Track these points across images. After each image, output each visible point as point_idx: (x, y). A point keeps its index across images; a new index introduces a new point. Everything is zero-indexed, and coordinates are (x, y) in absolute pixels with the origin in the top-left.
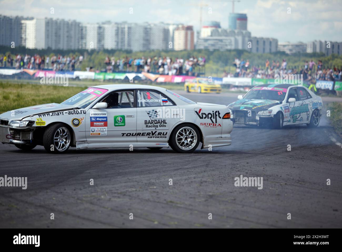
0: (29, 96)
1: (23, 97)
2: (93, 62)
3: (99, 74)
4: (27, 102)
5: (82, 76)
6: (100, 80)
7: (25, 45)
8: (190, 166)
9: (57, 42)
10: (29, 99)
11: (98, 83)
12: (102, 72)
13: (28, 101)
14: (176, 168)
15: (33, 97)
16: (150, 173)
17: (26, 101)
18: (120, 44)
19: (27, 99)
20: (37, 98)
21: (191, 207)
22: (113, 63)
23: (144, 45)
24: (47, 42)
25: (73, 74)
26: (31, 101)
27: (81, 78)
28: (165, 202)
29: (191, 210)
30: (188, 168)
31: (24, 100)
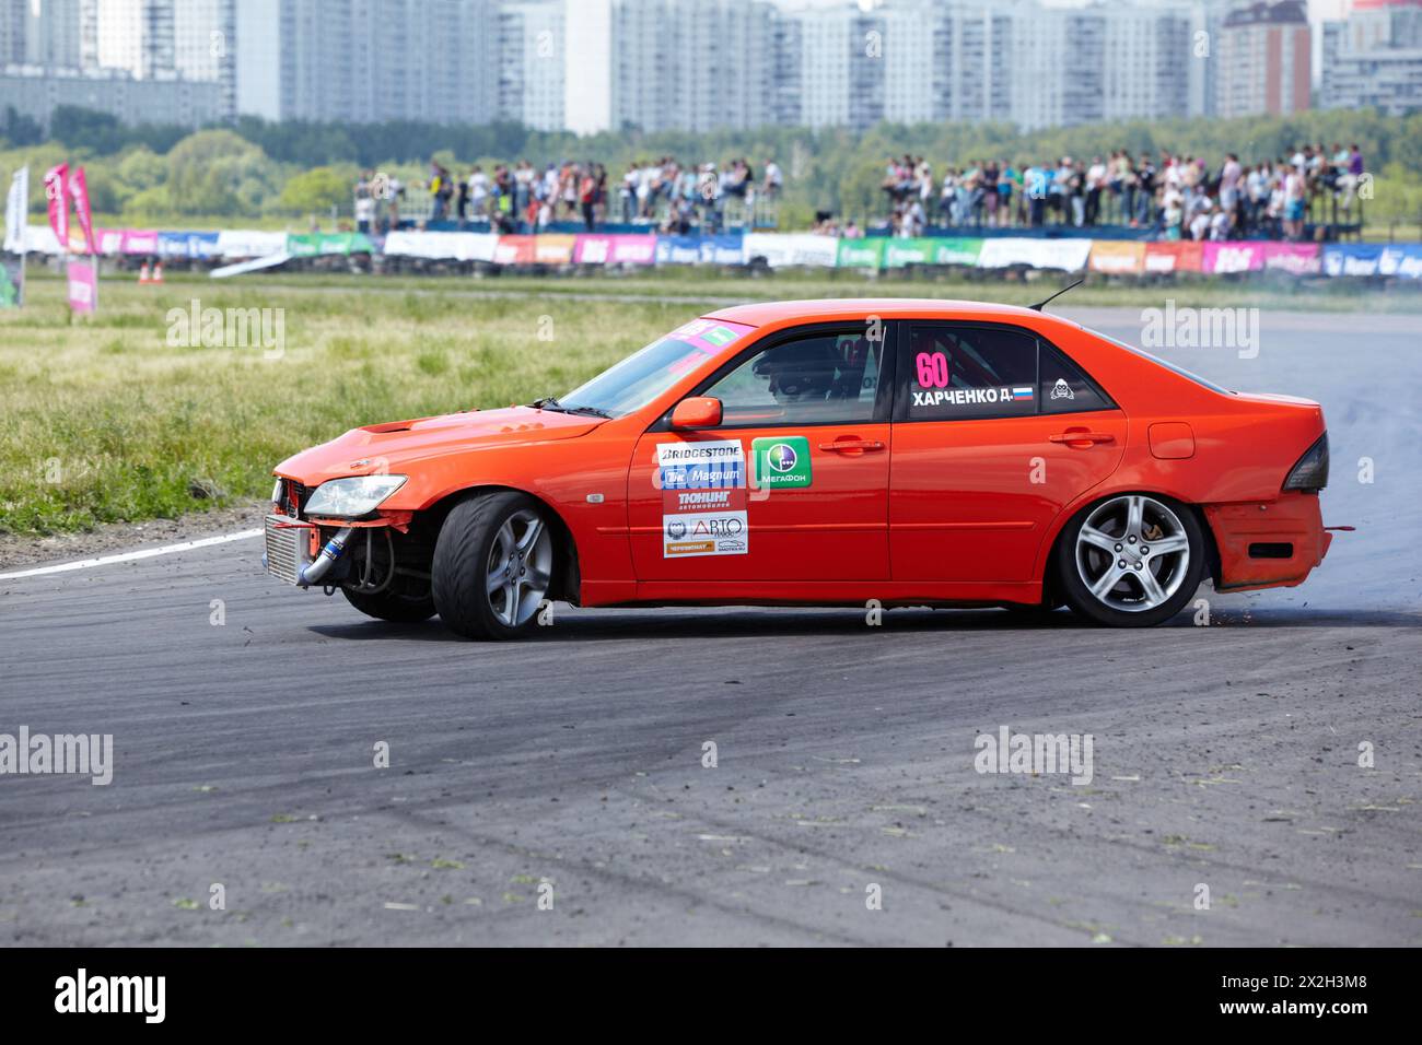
0: (536, 355)
1: (507, 360)
2: (835, 186)
3: (857, 243)
4: (526, 384)
5: (781, 254)
6: (862, 271)
7: (522, 114)
8: (1272, 673)
9: (667, 96)
10: (534, 368)
11: (852, 286)
12: (871, 233)
13: (529, 377)
14: (1203, 681)
15: (553, 361)
16: (1083, 708)
17: (520, 379)
18: (956, 100)
19: (523, 371)
20: (570, 364)
21: (1269, 865)
22: (925, 192)
23: (1073, 101)
24: (619, 102)
25: (738, 246)
26: (540, 379)
27: (772, 263)
28: (1146, 842)
29: (1271, 876)
30: (1263, 682)
31: (512, 374)
